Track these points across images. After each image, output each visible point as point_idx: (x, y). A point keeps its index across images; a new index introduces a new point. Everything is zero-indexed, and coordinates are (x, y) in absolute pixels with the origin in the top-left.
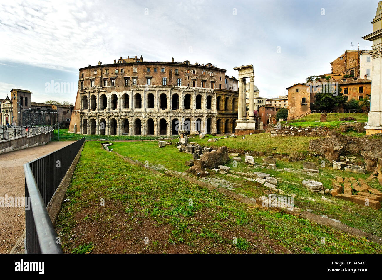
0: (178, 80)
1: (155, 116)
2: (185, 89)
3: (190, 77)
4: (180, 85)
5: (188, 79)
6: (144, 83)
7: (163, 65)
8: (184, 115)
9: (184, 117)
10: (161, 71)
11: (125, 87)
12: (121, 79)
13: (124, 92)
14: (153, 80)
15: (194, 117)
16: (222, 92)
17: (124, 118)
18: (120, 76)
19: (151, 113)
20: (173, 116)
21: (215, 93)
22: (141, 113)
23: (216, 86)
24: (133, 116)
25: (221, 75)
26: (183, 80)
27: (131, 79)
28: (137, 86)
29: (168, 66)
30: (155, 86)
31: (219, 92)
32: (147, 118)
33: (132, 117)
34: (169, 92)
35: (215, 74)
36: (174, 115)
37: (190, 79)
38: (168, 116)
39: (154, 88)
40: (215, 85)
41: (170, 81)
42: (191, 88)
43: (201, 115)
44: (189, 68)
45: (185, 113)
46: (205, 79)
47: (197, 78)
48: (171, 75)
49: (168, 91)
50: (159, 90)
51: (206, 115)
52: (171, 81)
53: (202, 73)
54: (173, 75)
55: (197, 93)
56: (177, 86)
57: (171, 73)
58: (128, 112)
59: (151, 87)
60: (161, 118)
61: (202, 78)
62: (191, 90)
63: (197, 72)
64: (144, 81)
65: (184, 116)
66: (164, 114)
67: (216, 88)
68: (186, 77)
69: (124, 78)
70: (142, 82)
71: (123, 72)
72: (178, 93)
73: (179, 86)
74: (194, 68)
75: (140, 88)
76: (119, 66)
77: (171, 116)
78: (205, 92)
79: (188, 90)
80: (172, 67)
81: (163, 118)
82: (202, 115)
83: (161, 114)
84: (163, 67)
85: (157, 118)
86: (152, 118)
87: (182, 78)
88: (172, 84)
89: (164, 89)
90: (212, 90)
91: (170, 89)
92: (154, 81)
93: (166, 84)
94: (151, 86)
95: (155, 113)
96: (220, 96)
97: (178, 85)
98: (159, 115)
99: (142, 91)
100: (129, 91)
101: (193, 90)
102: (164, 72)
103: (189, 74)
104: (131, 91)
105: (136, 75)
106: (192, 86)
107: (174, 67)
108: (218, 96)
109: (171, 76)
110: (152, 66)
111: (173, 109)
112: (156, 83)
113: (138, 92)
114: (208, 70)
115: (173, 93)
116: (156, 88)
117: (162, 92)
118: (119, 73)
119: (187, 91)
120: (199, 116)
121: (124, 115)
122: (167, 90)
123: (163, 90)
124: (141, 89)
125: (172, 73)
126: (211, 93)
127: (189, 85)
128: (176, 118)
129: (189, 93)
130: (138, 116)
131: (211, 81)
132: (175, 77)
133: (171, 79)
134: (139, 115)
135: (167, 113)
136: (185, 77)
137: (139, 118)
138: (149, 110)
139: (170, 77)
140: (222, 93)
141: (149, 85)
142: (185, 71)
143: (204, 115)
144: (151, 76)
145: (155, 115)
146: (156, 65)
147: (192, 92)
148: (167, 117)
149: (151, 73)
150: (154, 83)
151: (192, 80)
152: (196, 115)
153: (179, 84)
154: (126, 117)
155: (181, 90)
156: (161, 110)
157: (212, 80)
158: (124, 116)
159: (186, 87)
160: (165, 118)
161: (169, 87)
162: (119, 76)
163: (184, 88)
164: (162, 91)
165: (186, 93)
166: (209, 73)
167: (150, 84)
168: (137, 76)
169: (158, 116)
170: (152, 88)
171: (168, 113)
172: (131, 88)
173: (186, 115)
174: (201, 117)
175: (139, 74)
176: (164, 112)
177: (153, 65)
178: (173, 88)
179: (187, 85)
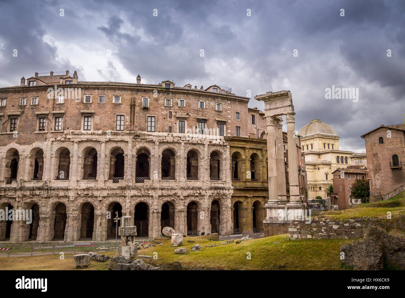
0: (149, 119)
1: (96, 197)
2: (161, 138)
3: (173, 114)
4: (153, 129)
5: (171, 117)
6: (78, 127)
7: (118, 90)
8: (160, 193)
9: (161, 198)
10: (114, 102)
11: (38, 134)
12: (30, 118)
13: (35, 145)
14: (97, 119)
15: (182, 197)
16: (242, 143)
17: (29, 200)
18: (29, 112)
19: (88, 189)
20: (136, 196)
21: (226, 146)
22: (67, 190)
23: (229, 131)
24: (48, 198)
25: (238, 107)
26: (158, 120)
27: (50, 117)
28: (63, 132)
29: (129, 92)
30: (100, 132)
31: (236, 144)
32: (81, 201)
33: (46, 198)
34: (130, 145)
35: (225, 107)
36: (139, 194)
37: (173, 118)
38: (125, 197)
39: (97, 137)
40: (227, 129)
41: (131, 122)
42: (175, 135)
43: (198, 192)
44: (171, 94)
45: (162, 189)
46: (204, 118)
47: (188, 114)
48: (134, 108)
49: (127, 142)
50: (108, 140)
51: (209, 193)
52: (134, 122)
53: (198, 106)
54: (137, 109)
55: (188, 145)
56: (146, 132)
57: (135, 105)
58: (39, 189)
59: (92, 134)
60: (111, 200)
61: (197, 114)
62: (176, 140)
63: (187, 103)
64: (78, 122)
65: (159, 196)
66: (118, 192)
67: (229, 135)
68: (165, 112)
69: (38, 115)
70: (74, 124)
71: (37, 104)
72: (147, 145)
73: (151, 131)
74: (182, 95)
75: (68, 137)
76: (28, 92)
77: (132, 197)
78: (206, 143)
79: (170, 139)
80: (137, 94)
81: (114, 200)
82: (200, 194)
83: (111, 192)
84: (118, 93)
85: (100, 201)
86: (90, 200)
87: (156, 116)
88: (136, 127)
89: (119, 138)
90: (221, 140)
91: (131, 137)
92: (98, 123)
93: (122, 128)
94: (92, 131)
95: (97, 190)
96: (239, 150)
97: (149, 129)
98: (105, 193)
99: (71, 143)
100: (45, 143)
101: (179, 139)
102: (120, 104)
103: (171, 107)
104: (50, 143)
105: (61, 110)
106: (178, 131)
107: (139, 93)
108: (234, 150)
109: (134, 112)
110: (96, 91)
111: (137, 181)
112: (102, 126)
113: (65, 145)
114: (210, 99)
115: (139, 146)
116: (101, 137)
117: (114, 145)
118: (28, 104)
119: (168, 142)
120: (193, 196)
121: (30, 194)
122: (126, 140)
123: (117, 140)
124: (70, 139)
125: (137, 104)
126: (219, 145)
127: (170, 130)
128: (142, 199)
129: (172, 146)
130: (61, 197)
131: (218, 121)
132: (141, 114)
133: (134, 119)
134: (61, 193)
135: (123, 189)
136: (163, 113)
137: (62, 200)
138: (84, 184)
139: (131, 113)
140: (242, 146)
141: (87, 130)
142: (163, 100)
143: (203, 193)
144: (93, 111)
145: (96, 193)
146: (104, 89)
147: (177, 145)
148: (123, 198)
149: (93, 106)
150: (97, 124)
151: (178, 118)
152: (186, 193)
153: (151, 126)
154: (34, 199)
155: (154, 140)
156: (110, 184)
157: (218, 119)
158: (31, 196)
159: (166, 134)
160: (120, 200)
161: (129, 134)
162: (26, 112)
163: (160, 136)
164: (115, 141)
165: (166, 147)
166: (212, 104)
167: (89, 128)
168: (63, 111)
169: (104, 197)
170: (93, 137)
171: (125, 189)
172: (49, 135)
173: (165, 193)
174: (197, 196)
175: (67, 107)
176: (116, 187)
177: (98, 89)
178: (137, 136)
179: (167, 128)
